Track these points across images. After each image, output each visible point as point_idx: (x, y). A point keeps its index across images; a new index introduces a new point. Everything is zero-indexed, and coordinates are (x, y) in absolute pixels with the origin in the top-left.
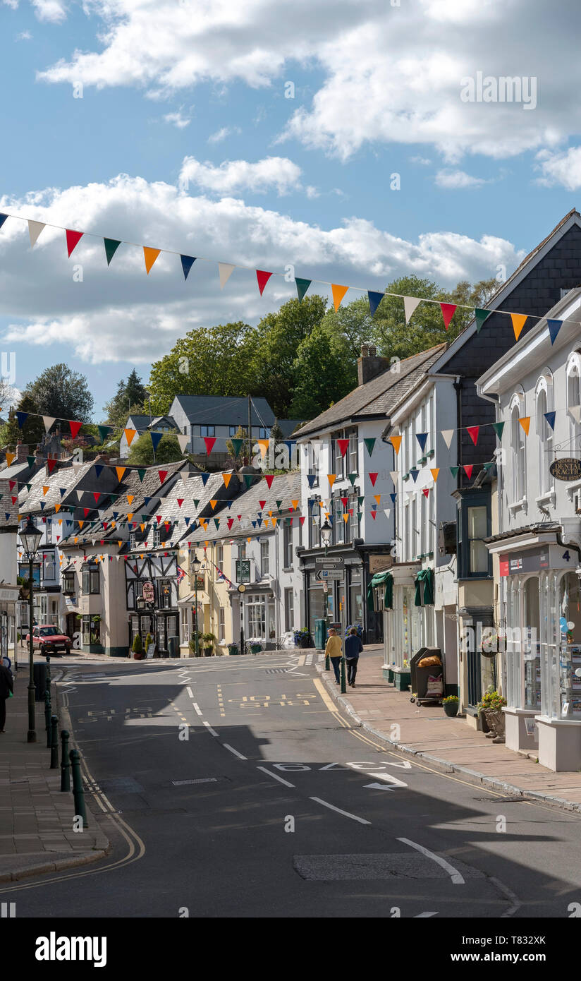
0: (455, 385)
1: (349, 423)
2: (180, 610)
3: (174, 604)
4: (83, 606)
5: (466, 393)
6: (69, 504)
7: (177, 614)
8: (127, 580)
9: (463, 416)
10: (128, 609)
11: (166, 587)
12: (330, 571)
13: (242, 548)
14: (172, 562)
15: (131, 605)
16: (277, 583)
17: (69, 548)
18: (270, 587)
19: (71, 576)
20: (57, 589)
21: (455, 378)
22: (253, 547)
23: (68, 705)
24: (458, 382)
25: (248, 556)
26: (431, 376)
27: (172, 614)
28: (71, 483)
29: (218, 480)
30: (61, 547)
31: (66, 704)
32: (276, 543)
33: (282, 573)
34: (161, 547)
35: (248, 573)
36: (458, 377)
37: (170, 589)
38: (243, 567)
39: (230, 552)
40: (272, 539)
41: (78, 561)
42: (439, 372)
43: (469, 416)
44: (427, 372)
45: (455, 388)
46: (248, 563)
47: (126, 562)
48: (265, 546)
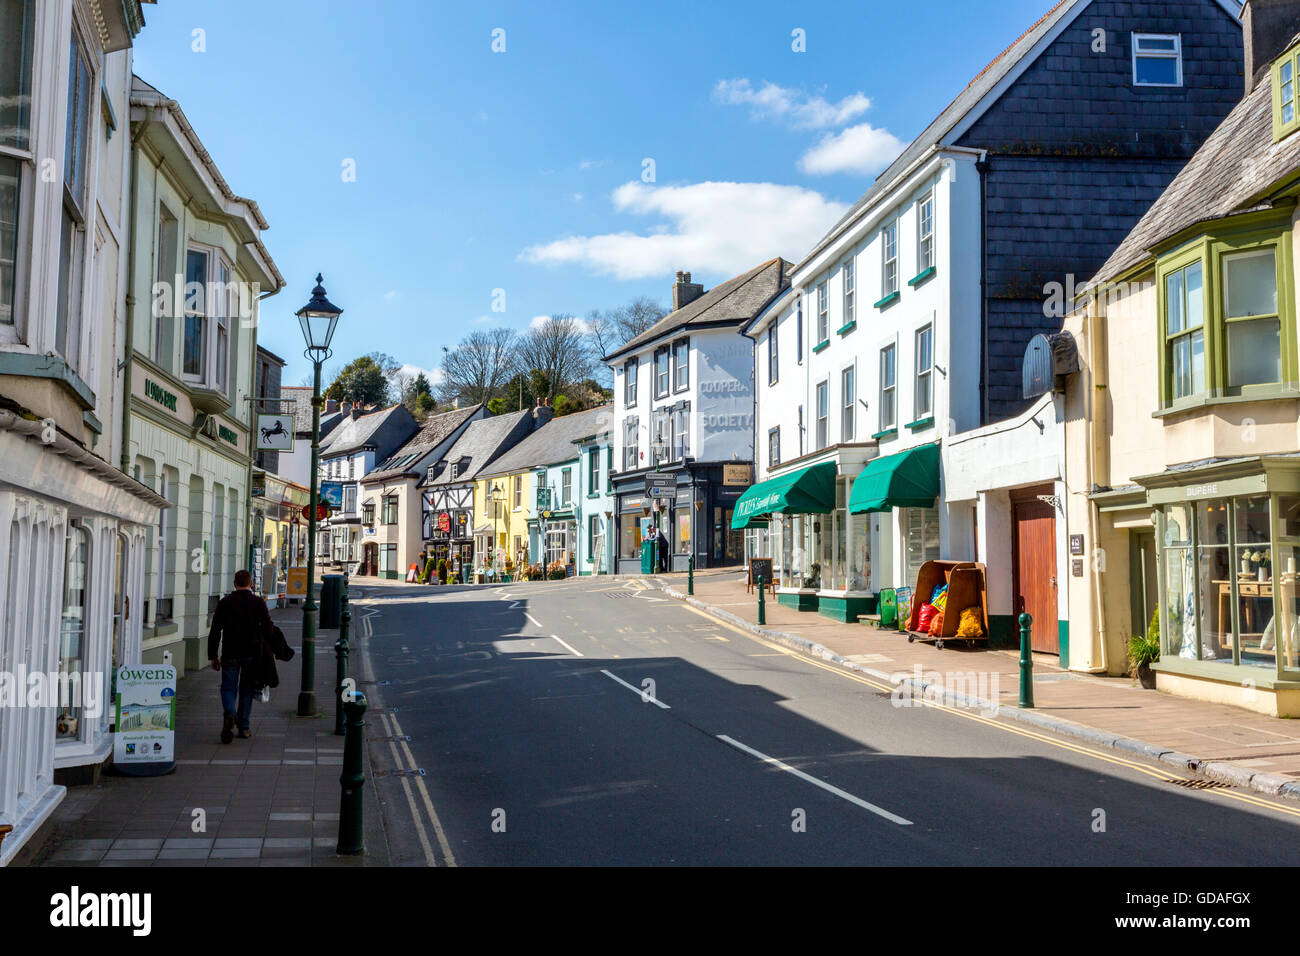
0: (979, 166)
1: (683, 333)
2: (475, 539)
3: (469, 533)
4: (380, 535)
5: (993, 178)
6: (370, 445)
7: (472, 543)
8: (424, 512)
9: (989, 212)
10: (424, 539)
11: (463, 517)
12: (662, 488)
13: (543, 477)
14: (469, 493)
15: (427, 535)
16: (579, 510)
17: (369, 483)
18: (573, 514)
19: (370, 508)
20: (357, 521)
21: (979, 155)
22: (555, 476)
23: (371, 634)
24: (983, 159)
25: (549, 484)
26: (945, 150)
27: (467, 543)
28: (373, 426)
29: (514, 418)
30: (362, 483)
31: (369, 632)
32: (580, 471)
33: (585, 500)
34: (458, 480)
35: (549, 501)
36: (984, 153)
37: (466, 519)
38: (543, 495)
39: (530, 481)
40: (575, 467)
41: (376, 495)
42: (956, 143)
43: (997, 212)
44: (938, 143)
45: (978, 169)
46: (549, 491)
47: (423, 495)
48: (567, 474)
